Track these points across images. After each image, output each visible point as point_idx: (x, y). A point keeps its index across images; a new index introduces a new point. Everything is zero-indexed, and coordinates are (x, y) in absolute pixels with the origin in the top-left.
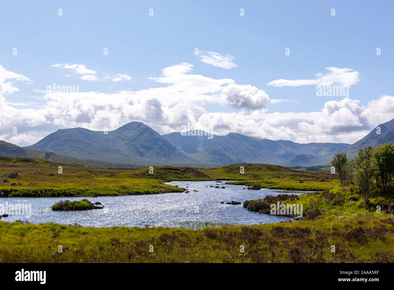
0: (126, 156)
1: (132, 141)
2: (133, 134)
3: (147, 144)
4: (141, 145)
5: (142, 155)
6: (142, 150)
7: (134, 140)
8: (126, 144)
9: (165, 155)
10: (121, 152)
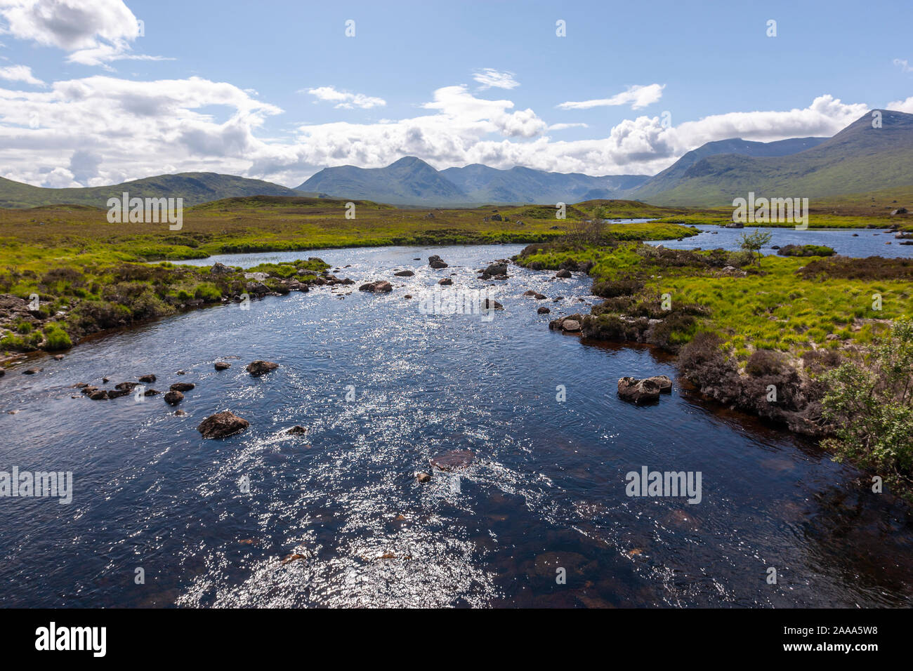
0: (401, 196)
1: (407, 179)
2: (407, 170)
3: (423, 182)
4: (417, 183)
5: (419, 194)
6: (418, 189)
7: (409, 177)
8: (401, 182)
9: (444, 194)
10: (396, 192)
